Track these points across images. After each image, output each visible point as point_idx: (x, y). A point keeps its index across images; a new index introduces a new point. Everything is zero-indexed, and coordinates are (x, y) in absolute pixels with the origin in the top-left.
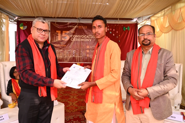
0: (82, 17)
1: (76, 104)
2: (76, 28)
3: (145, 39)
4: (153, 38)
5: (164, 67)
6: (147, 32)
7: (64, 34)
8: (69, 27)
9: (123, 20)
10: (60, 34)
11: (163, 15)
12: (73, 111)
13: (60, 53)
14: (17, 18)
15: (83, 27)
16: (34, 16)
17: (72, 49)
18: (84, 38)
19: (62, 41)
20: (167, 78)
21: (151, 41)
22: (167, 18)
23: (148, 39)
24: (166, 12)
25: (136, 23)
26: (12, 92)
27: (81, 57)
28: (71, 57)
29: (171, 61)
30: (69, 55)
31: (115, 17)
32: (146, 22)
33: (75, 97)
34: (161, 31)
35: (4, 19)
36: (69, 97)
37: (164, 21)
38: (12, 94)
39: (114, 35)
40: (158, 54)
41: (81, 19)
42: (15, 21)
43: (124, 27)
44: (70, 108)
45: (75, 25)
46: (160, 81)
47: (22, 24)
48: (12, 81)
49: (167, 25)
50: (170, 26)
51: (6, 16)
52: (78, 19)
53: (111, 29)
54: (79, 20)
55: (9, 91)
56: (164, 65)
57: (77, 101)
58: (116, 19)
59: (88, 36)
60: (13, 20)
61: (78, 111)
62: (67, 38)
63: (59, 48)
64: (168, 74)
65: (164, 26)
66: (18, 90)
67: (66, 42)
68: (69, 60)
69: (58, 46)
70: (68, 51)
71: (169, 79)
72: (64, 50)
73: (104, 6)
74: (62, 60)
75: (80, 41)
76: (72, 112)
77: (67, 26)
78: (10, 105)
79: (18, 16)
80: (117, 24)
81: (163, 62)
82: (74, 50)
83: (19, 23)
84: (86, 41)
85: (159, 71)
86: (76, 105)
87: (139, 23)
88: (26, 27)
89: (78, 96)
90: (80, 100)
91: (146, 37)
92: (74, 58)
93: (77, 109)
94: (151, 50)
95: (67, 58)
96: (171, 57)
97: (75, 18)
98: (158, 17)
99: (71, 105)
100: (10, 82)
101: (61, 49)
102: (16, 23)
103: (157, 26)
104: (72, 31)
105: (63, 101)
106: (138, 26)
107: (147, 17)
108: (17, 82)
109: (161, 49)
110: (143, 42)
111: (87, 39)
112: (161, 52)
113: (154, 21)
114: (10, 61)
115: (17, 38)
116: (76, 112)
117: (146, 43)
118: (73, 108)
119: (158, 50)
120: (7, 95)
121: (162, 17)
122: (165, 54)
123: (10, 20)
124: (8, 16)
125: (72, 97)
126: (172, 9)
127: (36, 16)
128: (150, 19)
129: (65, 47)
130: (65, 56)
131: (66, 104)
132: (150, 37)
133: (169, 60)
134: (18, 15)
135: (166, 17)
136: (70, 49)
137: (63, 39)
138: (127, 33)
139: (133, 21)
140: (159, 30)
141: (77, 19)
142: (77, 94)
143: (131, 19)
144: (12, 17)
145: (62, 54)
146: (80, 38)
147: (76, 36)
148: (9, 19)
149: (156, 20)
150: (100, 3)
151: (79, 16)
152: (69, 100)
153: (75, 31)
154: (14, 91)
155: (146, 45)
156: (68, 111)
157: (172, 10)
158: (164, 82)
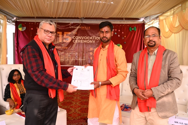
0: (85, 17)
1: (79, 110)
2: (79, 29)
3: (150, 41)
4: (158, 39)
5: (168, 67)
6: (153, 34)
7: (66, 35)
8: (70, 28)
9: (128, 20)
10: (62, 36)
11: (172, 14)
12: (76, 118)
13: (61, 56)
14: (15, 18)
15: (85, 27)
16: (33, 16)
17: (75, 52)
18: (87, 40)
19: (64, 43)
20: (171, 78)
21: (156, 43)
22: (177, 17)
23: (153, 40)
24: (176, 11)
25: (143, 23)
26: (10, 97)
27: (84, 60)
28: (73, 60)
29: (175, 62)
30: (71, 58)
31: (120, 17)
32: (154, 22)
33: (77, 103)
34: (170, 31)
35: (2, 19)
36: (71, 103)
37: (173, 20)
38: (9, 100)
39: (119, 36)
40: (163, 55)
41: (84, 19)
42: (13, 22)
43: (130, 27)
44: (72, 115)
45: (78, 26)
46: (164, 82)
47: (21, 25)
48: (10, 86)
49: (177, 24)
50: (181, 25)
51: (4, 17)
52: (81, 19)
53: (116, 30)
54: (82, 21)
55: (7, 97)
56: (168, 66)
57: (80, 108)
58: (122, 19)
59: (91, 37)
60: (11, 21)
61: (81, 118)
62: (69, 40)
63: (60, 50)
64: (172, 75)
65: (174, 25)
66: (16, 95)
67: (68, 44)
68: (71, 63)
69: (59, 49)
70: (70, 53)
71: (173, 79)
72: (65, 52)
73: (108, 5)
74: (63, 63)
75: (83, 43)
76: (74, 120)
77: (69, 26)
78: (7, 112)
79: (17, 17)
80: (122, 25)
81: (167, 63)
82: (76, 52)
83: (17, 24)
84: (89, 42)
85: (163, 72)
86: (79, 112)
87: (146, 23)
88: (25, 28)
89: (81, 102)
90: (83, 106)
91: (151, 39)
92: (76, 61)
93: (80, 116)
94: (156, 51)
95: (69, 61)
96: (175, 58)
97: (78, 18)
98: (167, 16)
99: (73, 112)
100: (8, 87)
101: (62, 51)
102: (14, 24)
103: (167, 26)
104: (74, 32)
105: (64, 107)
106: (146, 26)
107: (155, 16)
108: (15, 86)
109: (166, 50)
110: (149, 44)
111: (90, 41)
112: (166, 53)
113: (163, 20)
114: (8, 63)
115: (15, 39)
116: (79, 119)
117: (151, 45)
118: (76, 115)
119: (163, 51)
120: (4, 100)
121: (172, 16)
122: (169, 55)
123: (8, 21)
124: (5, 17)
125: (74, 103)
126: (182, 7)
127: (35, 16)
128: (158, 19)
129: (67, 49)
130: (66, 58)
131: (68, 111)
132: (156, 39)
133: (173, 61)
134: (16, 15)
135: (176, 15)
136: (72, 52)
137: (64, 41)
138: (133, 33)
139: (139, 21)
140: (168, 30)
141: (79, 20)
142: (80, 100)
143: (138, 19)
144: (10, 18)
145: (63, 56)
146: (83, 40)
147: (78, 37)
148: (6, 20)
149: (165, 19)
150: (104, 2)
151: (82, 16)
152: (72, 107)
153: (78, 31)
154: (12, 96)
155: (152, 46)
156: (70, 118)
157: (182, 9)
158: (168, 83)
